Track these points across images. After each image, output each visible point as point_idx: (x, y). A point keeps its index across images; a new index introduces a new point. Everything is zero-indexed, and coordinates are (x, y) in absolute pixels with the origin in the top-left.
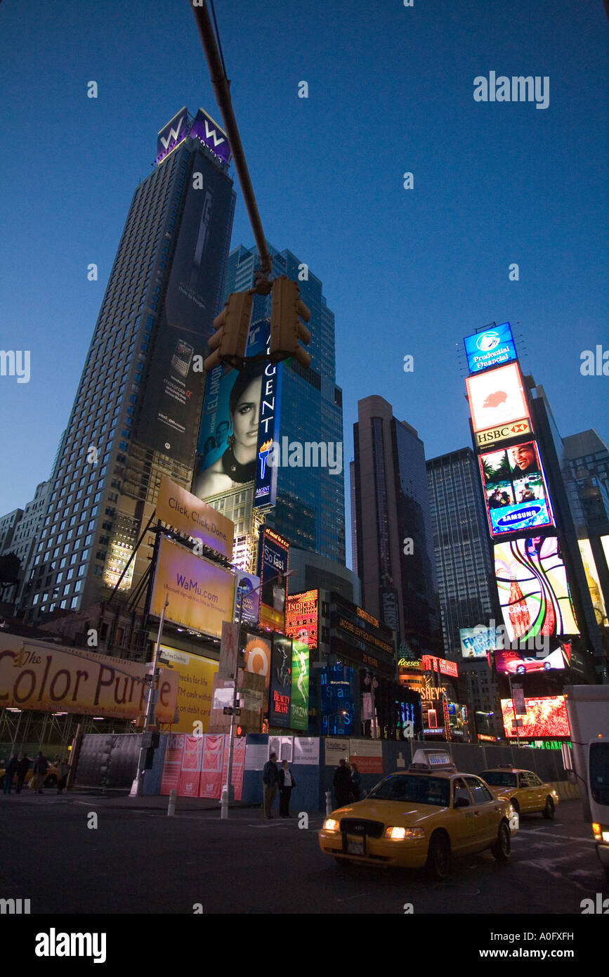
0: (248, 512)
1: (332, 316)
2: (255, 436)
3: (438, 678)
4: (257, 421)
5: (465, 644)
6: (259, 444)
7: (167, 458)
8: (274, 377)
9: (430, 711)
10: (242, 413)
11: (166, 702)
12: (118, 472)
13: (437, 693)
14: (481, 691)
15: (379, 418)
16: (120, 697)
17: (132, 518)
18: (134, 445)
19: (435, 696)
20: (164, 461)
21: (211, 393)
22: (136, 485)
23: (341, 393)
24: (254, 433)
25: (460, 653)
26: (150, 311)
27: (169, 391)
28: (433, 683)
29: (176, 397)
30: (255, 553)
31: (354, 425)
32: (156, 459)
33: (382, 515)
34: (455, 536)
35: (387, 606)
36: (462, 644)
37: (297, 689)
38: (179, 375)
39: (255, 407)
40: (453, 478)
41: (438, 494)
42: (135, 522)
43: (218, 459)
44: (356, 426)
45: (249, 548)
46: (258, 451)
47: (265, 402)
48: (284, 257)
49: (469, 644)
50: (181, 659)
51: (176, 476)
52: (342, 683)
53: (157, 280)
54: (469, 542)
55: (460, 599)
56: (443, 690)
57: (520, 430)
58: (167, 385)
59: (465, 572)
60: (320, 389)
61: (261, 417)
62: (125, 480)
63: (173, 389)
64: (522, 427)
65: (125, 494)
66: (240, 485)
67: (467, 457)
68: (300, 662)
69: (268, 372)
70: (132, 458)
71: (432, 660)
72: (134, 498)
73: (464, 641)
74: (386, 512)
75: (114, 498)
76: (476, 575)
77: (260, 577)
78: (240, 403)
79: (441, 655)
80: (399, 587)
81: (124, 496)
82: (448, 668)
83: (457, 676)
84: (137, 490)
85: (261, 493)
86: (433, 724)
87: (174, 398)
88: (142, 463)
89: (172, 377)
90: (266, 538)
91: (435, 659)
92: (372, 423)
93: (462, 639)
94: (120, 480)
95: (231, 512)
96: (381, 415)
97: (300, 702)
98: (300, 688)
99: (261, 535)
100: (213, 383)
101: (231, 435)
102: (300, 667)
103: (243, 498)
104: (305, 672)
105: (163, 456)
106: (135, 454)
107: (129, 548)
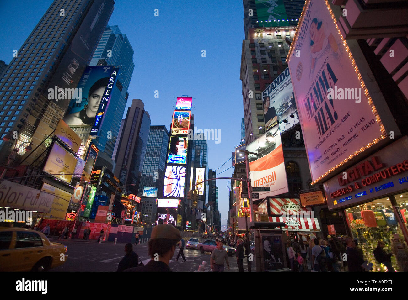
0: (87, 136)
1: (134, 66)
2: (97, 108)
3: (134, 202)
4: (99, 103)
5: (145, 192)
6: (98, 112)
7: (56, 105)
8: (111, 89)
9: (128, 213)
10: (94, 98)
11: (47, 205)
12: (31, 105)
13: (132, 207)
14: (146, 208)
15: (139, 108)
16: (32, 203)
17: (33, 126)
18: (42, 96)
19: (131, 208)
20: (54, 106)
21: (82, 84)
22: (38, 112)
23: (128, 95)
24: (96, 107)
25: (142, 194)
26: (65, 42)
27: (64, 78)
28: (131, 204)
29: (66, 81)
30: (86, 152)
31: (129, 107)
32: (50, 104)
33: (130, 143)
34: (151, 154)
35: (122, 175)
36: (144, 192)
37: (89, 203)
38: (70, 73)
39: (100, 97)
40: (156, 134)
41: (150, 139)
42: (34, 127)
43: (78, 112)
44: (129, 108)
45: (84, 150)
46: (97, 114)
47: (104, 97)
48: (123, 37)
49: (146, 192)
50: (52, 189)
51: (57, 113)
52: (103, 201)
53: (71, 30)
54: (155, 157)
55: (147, 176)
56: (134, 207)
57: (185, 133)
58: (64, 76)
59: (151, 167)
60: (121, 91)
61: (101, 102)
62: (34, 109)
63: (66, 78)
64: (186, 132)
65: (32, 115)
66: (86, 125)
67: (163, 129)
68: (92, 193)
69: (109, 86)
70: (40, 101)
71: (133, 196)
72: (35, 117)
73: (144, 191)
74: (131, 142)
75: (26, 115)
76: (154, 169)
77: (86, 161)
78: (93, 93)
79: (136, 195)
80: (128, 169)
81: (31, 116)
82: (138, 199)
83: (139, 202)
84: (38, 114)
85: (94, 131)
86: (128, 217)
87: (65, 82)
88: (44, 104)
89: (67, 73)
90: (92, 147)
91: (134, 196)
92: (136, 109)
93: (144, 190)
94: (31, 108)
95: (79, 134)
96: (139, 107)
97: (89, 208)
98: (90, 202)
99: (90, 146)
100: (83, 80)
101: (87, 104)
102: (92, 195)
103: (86, 130)
104: (93, 197)
105: (54, 104)
106: (42, 99)
107: (28, 138)
